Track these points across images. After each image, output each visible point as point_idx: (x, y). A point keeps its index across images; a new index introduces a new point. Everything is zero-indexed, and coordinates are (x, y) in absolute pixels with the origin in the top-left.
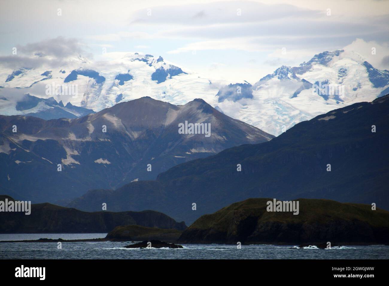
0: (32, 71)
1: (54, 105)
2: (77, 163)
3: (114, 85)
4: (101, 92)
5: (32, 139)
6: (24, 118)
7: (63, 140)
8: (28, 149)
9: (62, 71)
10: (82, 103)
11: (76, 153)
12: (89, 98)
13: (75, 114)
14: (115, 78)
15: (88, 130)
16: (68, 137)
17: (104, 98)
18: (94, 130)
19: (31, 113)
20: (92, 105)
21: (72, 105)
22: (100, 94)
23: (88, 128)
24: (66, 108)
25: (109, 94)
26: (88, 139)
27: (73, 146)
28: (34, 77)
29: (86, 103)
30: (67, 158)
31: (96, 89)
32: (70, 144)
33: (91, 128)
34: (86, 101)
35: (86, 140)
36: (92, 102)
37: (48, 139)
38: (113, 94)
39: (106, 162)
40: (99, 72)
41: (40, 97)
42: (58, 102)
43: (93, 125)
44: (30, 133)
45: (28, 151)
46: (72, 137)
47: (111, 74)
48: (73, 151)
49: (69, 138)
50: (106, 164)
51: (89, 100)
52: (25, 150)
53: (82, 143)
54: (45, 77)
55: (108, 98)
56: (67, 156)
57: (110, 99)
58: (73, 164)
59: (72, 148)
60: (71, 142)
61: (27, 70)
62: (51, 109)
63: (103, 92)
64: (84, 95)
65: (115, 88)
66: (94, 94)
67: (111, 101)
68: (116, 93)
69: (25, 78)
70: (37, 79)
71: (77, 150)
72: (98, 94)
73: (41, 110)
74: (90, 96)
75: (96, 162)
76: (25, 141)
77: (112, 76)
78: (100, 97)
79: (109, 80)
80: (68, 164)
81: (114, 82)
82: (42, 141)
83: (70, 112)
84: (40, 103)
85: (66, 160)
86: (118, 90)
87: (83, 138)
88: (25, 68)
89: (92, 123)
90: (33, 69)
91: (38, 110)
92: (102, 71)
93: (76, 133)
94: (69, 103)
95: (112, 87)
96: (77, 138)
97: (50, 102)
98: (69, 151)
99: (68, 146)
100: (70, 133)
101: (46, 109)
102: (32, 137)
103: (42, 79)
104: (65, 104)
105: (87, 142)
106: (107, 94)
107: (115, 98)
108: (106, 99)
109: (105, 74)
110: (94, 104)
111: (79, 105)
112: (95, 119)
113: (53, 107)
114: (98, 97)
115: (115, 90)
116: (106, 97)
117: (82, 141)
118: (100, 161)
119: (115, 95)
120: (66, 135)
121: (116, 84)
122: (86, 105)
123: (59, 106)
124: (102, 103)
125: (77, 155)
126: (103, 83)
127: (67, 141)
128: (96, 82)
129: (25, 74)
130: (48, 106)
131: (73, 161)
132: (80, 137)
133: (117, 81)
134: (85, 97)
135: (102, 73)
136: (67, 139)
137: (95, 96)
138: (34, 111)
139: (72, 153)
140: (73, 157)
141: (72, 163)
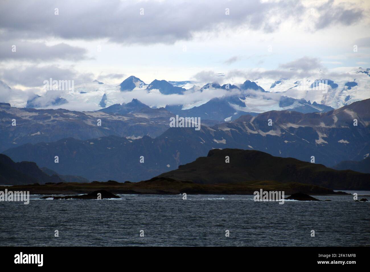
0: (288, 81)
1: (304, 103)
2: (326, 142)
3: (344, 89)
4: (335, 94)
5: (295, 126)
6: (290, 112)
7: (316, 127)
8: (293, 133)
9: (309, 80)
10: (322, 102)
11: (325, 136)
12: (326, 98)
13: (318, 109)
14: (344, 85)
15: (333, 120)
16: (319, 125)
17: (337, 98)
18: (338, 120)
19: (289, 109)
20: (328, 103)
21: (316, 103)
22: (334, 95)
23: (333, 119)
24: (313, 105)
25: (340, 96)
26: (334, 126)
27: (323, 131)
28: (289, 85)
29: (325, 102)
30: (319, 139)
31: (331, 93)
32: (321, 130)
33: (336, 119)
34: (324, 100)
35: (332, 127)
36: (328, 101)
37: (306, 126)
38: (344, 96)
39: (346, 142)
40: (333, 81)
41: (295, 98)
42: (307, 102)
43: (337, 117)
44: (294, 123)
45: (293, 134)
46: (323, 125)
47: (342, 82)
48: (323, 135)
49: (321, 125)
50: (346, 143)
51: (326, 100)
52: (291, 134)
53: (330, 129)
54: (296, 85)
55: (339, 98)
56: (319, 138)
57: (341, 99)
58: (324, 143)
59: (323, 133)
60: (322, 128)
61: (284, 80)
62: (303, 106)
63: (337, 94)
64: (323, 97)
65: (344, 91)
66: (330, 96)
67: (342, 101)
68: (345, 95)
69: (283, 85)
70: (292, 86)
71: (326, 134)
72: (333, 96)
73: (296, 107)
74: (327, 97)
75: (339, 142)
76: (291, 128)
77: (342, 83)
78: (334, 98)
79: (341, 86)
80: (320, 143)
81: (344, 87)
82: (302, 127)
83: (316, 108)
84: (295, 102)
85: (318, 140)
86: (347, 93)
87: (330, 125)
88: (283, 79)
89: (336, 115)
90: (288, 79)
91: (294, 107)
92: (336, 80)
93: (325, 122)
94: (315, 102)
95: (342, 91)
96: (326, 125)
97: (303, 101)
98: (320, 135)
99: (320, 131)
100: (321, 122)
101: (299, 106)
102: (296, 125)
103: (295, 86)
104: (312, 103)
105: (333, 128)
106: (339, 96)
107: (345, 98)
108: (338, 99)
109: (338, 82)
110: (330, 102)
111: (320, 103)
112: (338, 113)
113: (304, 104)
114: (333, 97)
115: (345, 93)
116: (339, 97)
117: (329, 128)
118: (342, 141)
119: (344, 97)
120: (318, 124)
121: (346, 89)
122: (325, 103)
123: (308, 104)
124: (336, 102)
125: (326, 137)
126: (336, 88)
127: (319, 128)
128: (331, 88)
129: (283, 83)
130: (301, 104)
131: (323, 141)
132: (328, 125)
133: (346, 87)
134: (324, 98)
135: (335, 81)
136: (319, 126)
137: (330, 97)
138: (291, 107)
139: (322, 136)
140: (323, 138)
141: (322, 143)
